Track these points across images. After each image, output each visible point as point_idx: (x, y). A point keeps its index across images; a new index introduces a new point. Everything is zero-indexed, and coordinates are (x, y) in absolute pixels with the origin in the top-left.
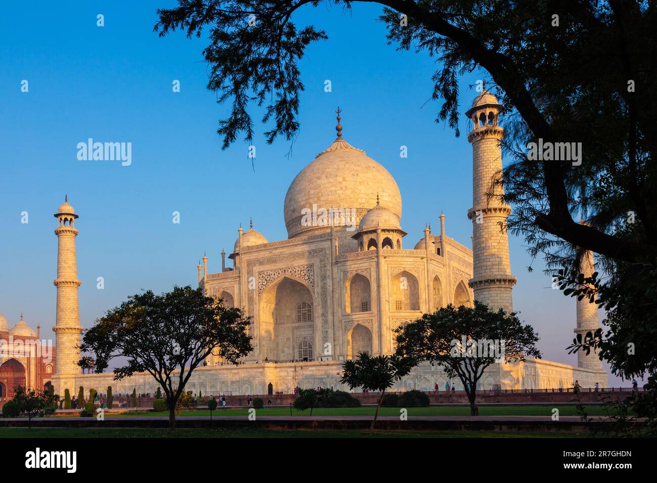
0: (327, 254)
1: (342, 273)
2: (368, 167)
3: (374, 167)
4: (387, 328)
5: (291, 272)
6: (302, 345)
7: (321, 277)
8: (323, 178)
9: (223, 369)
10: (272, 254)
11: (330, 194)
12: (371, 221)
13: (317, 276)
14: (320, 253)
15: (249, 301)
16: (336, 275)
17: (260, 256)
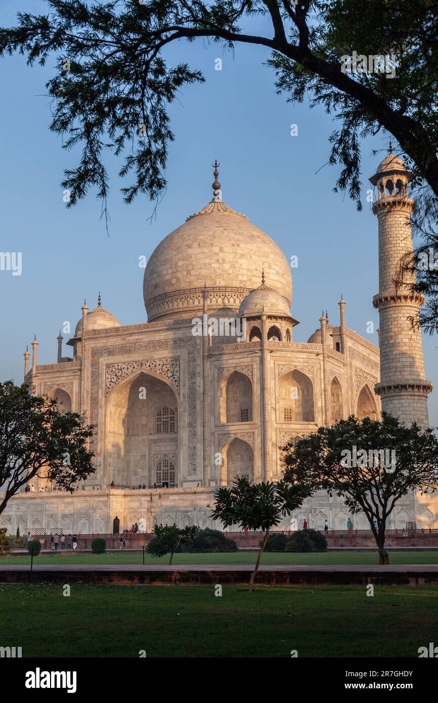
0: (198, 344)
1: (216, 371)
2: (252, 237)
3: (258, 237)
4: (273, 444)
5: (149, 366)
6: (162, 465)
7: (189, 373)
8: (195, 246)
9: (52, 497)
10: (125, 342)
11: (203, 267)
12: (254, 305)
13: (184, 373)
14: (189, 343)
15: (92, 404)
16: (208, 372)
17: (110, 344)
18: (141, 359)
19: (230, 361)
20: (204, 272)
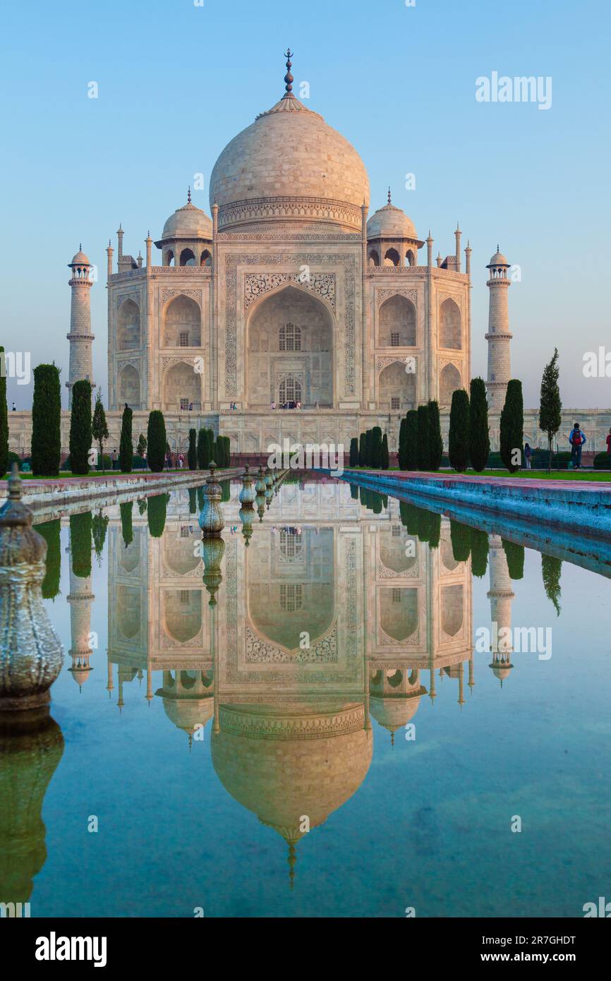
0: (357, 263)
1: (376, 292)
6: (286, 384)
7: (347, 292)
8: (301, 150)
9: (289, 414)
10: (269, 251)
12: (392, 226)
13: (341, 291)
14: (346, 261)
15: (228, 316)
16: (367, 293)
18: (289, 271)
19: (392, 284)
20: (313, 180)
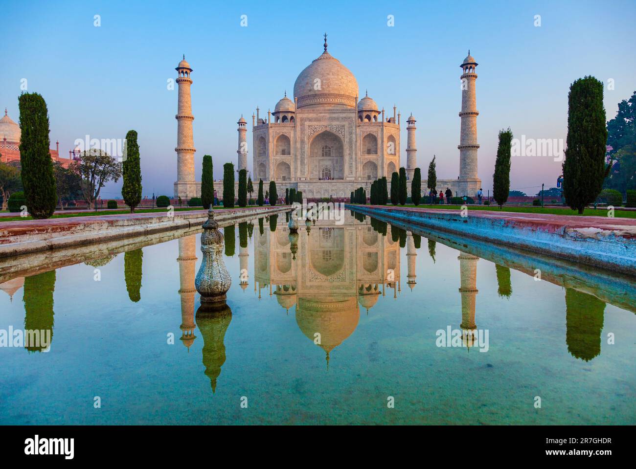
1: (361, 132)
4: (385, 164)
5: (330, 128)
13: (347, 132)
14: (349, 120)
15: (301, 142)
16: (357, 133)
17: (310, 116)
18: (325, 124)
19: (368, 129)
20: (336, 87)
